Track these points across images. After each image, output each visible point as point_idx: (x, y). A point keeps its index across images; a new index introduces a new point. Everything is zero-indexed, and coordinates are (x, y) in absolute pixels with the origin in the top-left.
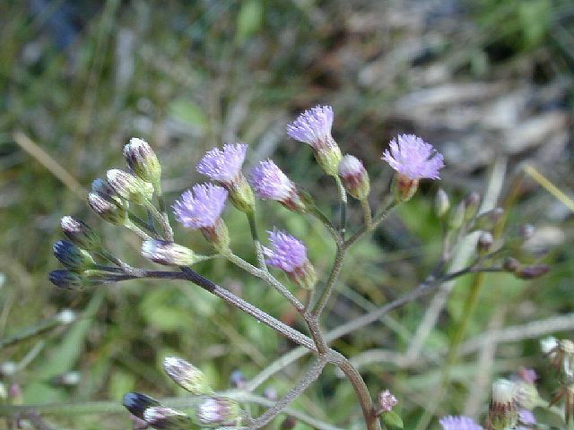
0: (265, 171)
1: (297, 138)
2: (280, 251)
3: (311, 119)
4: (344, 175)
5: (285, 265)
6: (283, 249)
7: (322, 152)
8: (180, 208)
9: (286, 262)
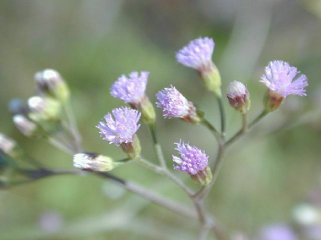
0: (170, 96)
1: (187, 64)
2: (186, 159)
3: (197, 49)
4: (233, 97)
5: (192, 170)
6: (189, 156)
7: (206, 74)
8: (104, 128)
9: (193, 167)
